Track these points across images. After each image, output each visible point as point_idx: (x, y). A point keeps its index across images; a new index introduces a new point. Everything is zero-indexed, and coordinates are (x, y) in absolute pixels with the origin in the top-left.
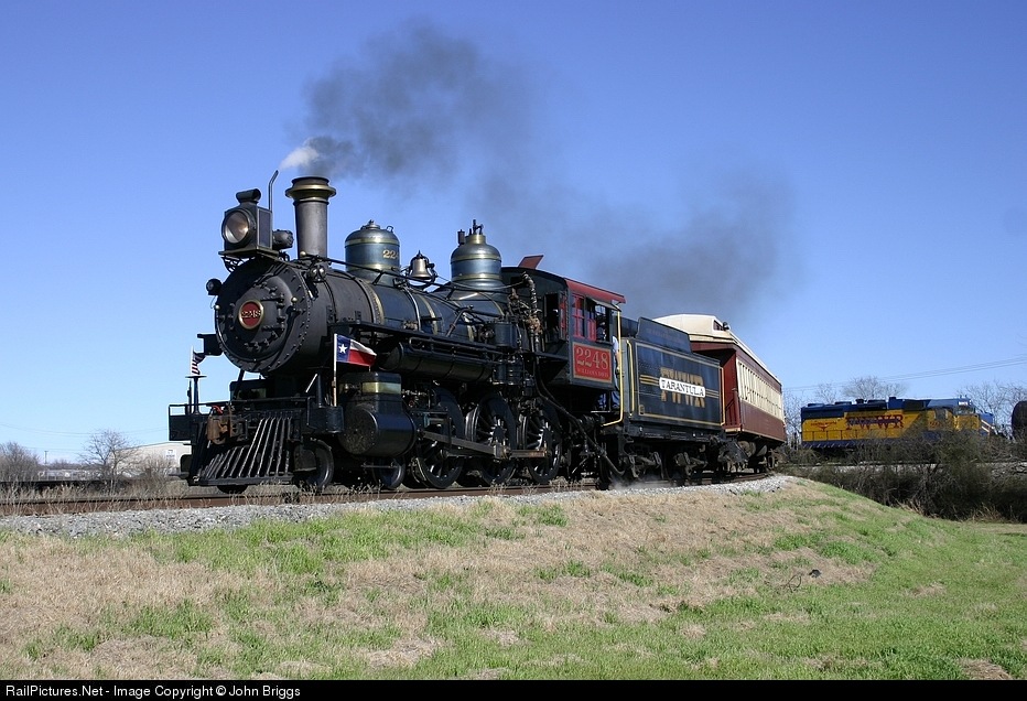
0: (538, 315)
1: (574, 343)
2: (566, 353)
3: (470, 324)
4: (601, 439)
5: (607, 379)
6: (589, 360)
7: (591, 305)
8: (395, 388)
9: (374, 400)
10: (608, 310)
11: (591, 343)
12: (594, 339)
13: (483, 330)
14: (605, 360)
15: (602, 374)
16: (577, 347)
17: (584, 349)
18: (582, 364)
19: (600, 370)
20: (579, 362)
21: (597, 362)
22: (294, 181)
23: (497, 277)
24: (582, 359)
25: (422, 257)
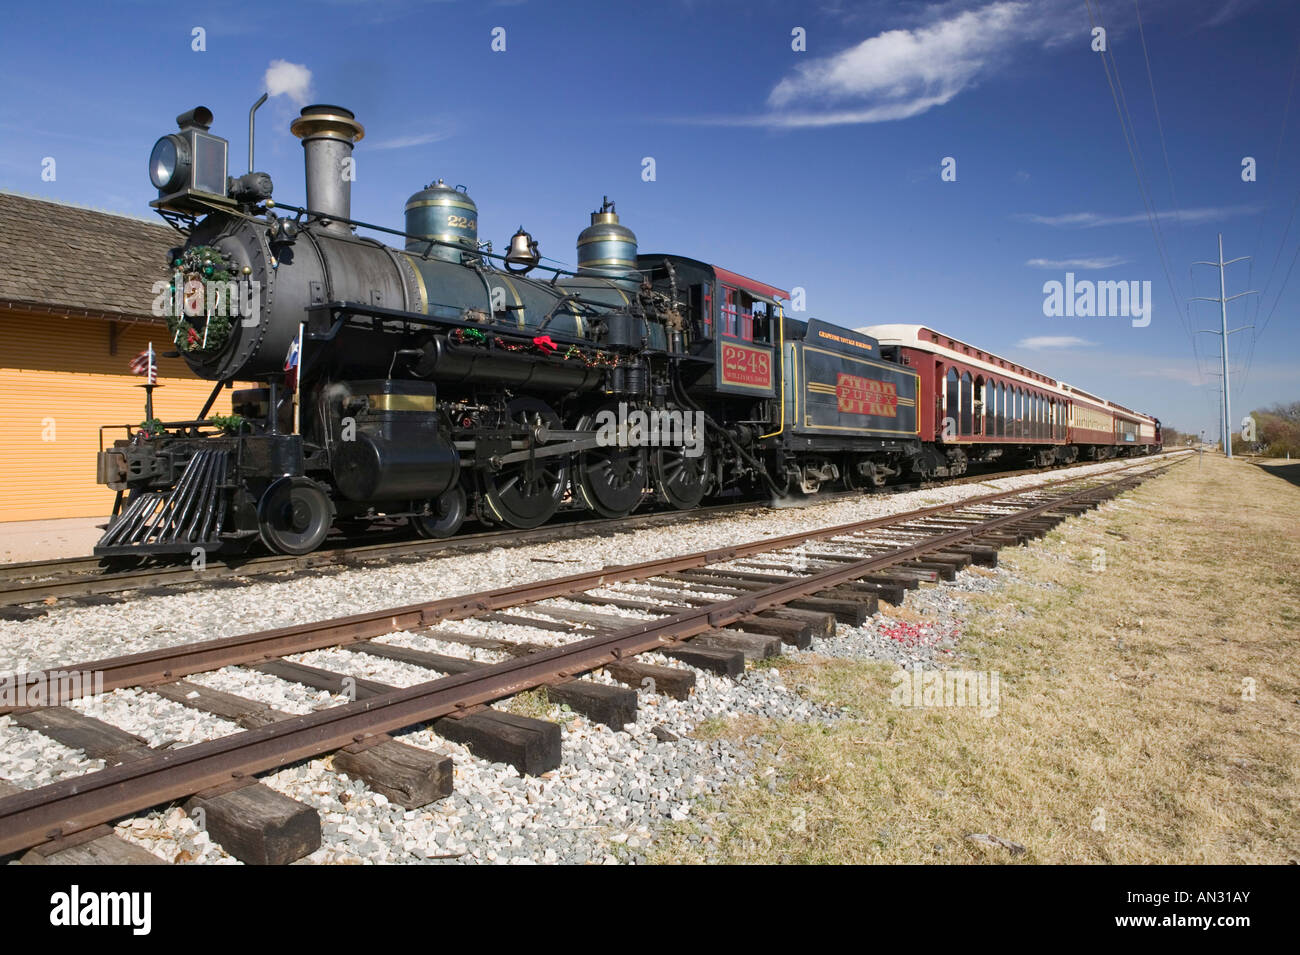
0: (680, 308)
1: (723, 343)
2: (713, 354)
3: (579, 315)
4: (758, 454)
5: (766, 384)
6: (744, 363)
7: (746, 300)
8: (424, 402)
9: (382, 421)
10: (769, 307)
11: (747, 343)
12: (749, 338)
13: (597, 323)
14: (763, 364)
15: (760, 379)
16: (727, 347)
17: (737, 350)
18: (733, 367)
19: (758, 374)
20: (729, 366)
21: (754, 366)
22: (305, 111)
23: (631, 263)
24: (733, 361)
25: (524, 234)
